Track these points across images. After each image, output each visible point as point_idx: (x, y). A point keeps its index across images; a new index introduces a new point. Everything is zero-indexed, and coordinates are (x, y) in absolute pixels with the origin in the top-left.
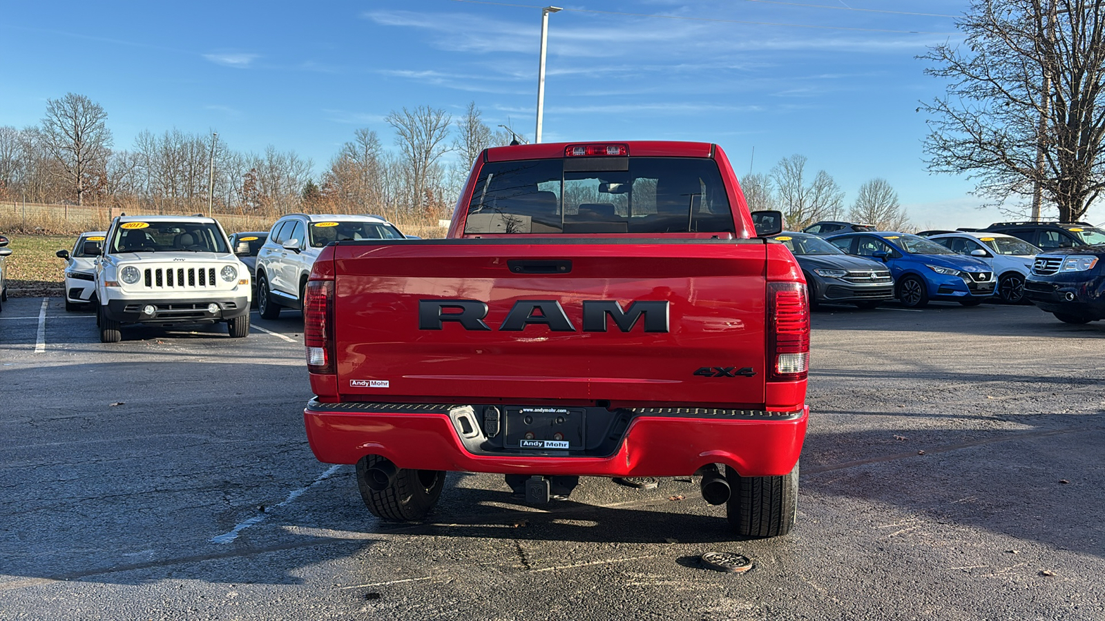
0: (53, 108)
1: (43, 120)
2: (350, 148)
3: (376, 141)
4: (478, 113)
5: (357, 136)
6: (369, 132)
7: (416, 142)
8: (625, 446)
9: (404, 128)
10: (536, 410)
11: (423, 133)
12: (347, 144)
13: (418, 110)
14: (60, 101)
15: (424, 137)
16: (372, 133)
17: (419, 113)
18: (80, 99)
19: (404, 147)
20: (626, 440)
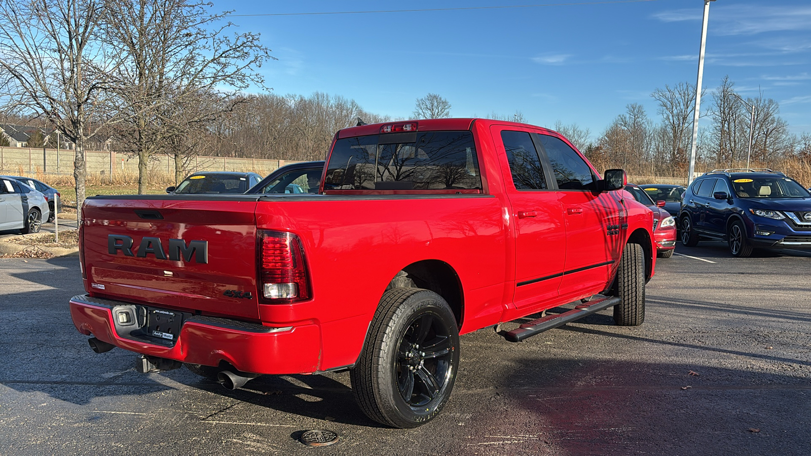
0: (419, 104)
1: (414, 112)
2: (622, 119)
3: (643, 113)
4: (731, 84)
5: (628, 109)
6: (637, 106)
7: (675, 112)
8: (179, 341)
9: (666, 101)
10: (161, 312)
11: (682, 104)
12: (620, 116)
13: (678, 86)
14: (424, 99)
15: (682, 107)
16: (640, 107)
17: (678, 89)
18: (435, 97)
19: (665, 116)
20: (180, 337)
